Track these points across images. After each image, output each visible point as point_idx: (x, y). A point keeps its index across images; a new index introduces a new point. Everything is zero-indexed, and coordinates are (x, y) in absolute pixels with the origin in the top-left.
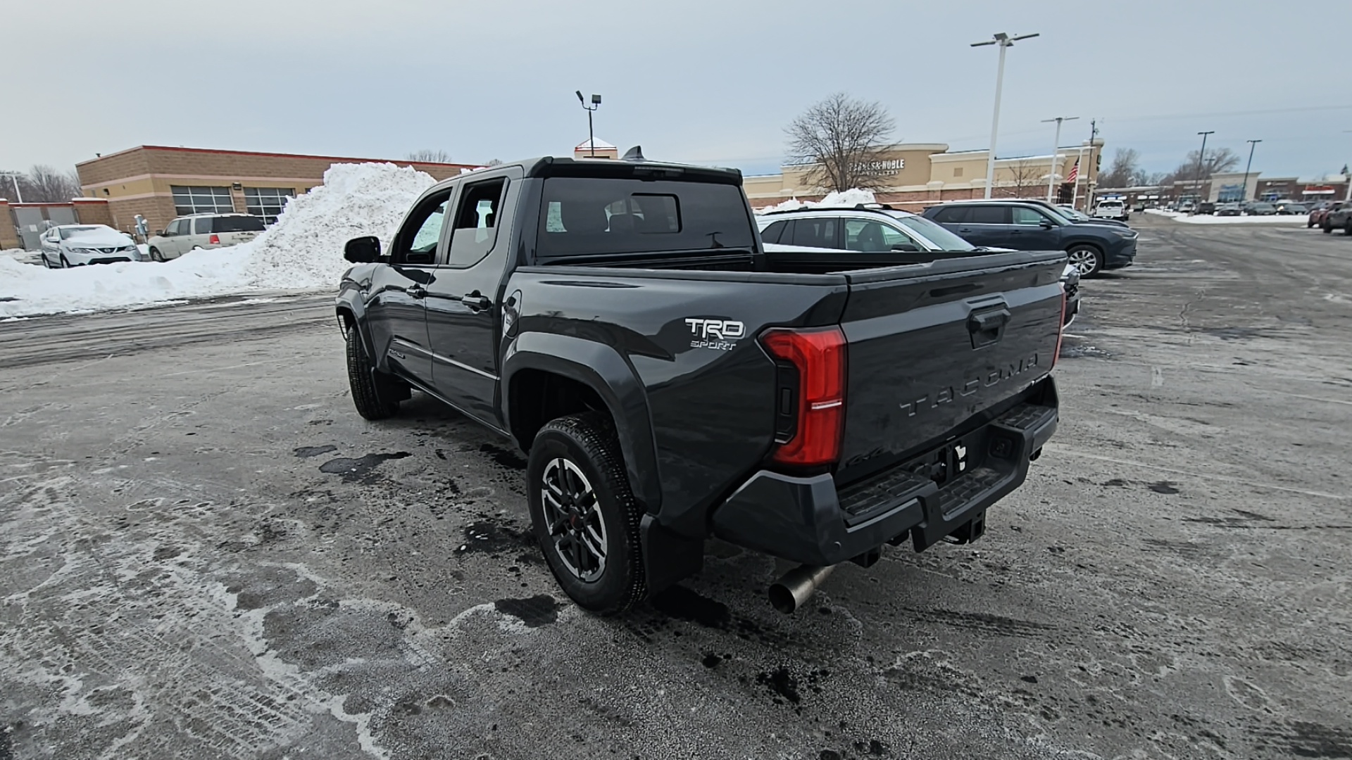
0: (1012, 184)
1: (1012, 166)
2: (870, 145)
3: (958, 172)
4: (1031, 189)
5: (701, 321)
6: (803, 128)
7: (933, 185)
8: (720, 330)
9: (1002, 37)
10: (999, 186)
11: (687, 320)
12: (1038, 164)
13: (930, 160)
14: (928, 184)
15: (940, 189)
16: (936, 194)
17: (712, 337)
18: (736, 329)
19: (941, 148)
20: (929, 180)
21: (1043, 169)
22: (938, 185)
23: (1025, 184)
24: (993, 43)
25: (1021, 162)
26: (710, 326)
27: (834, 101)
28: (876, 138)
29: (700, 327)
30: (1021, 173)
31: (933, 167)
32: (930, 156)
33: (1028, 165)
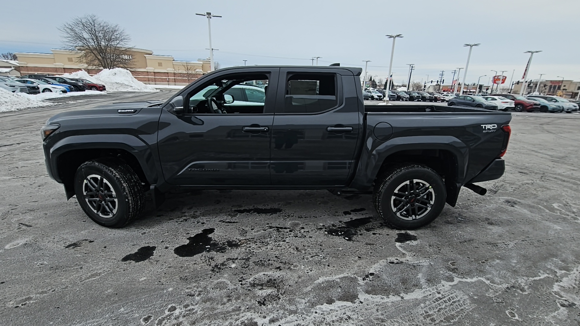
0: (185, 72)
1: (184, 64)
2: (118, 46)
3: (160, 64)
4: (193, 75)
5: (485, 125)
6: (72, 30)
7: (149, 69)
8: (491, 127)
9: (209, 14)
10: (180, 72)
11: (482, 126)
12: (194, 65)
13: (145, 57)
14: (147, 68)
15: (153, 71)
16: (151, 74)
17: (489, 129)
18: (495, 126)
19: (151, 53)
20: (147, 67)
21: (196, 67)
22: (151, 69)
23: (190, 73)
24: (205, 15)
25: (187, 63)
26: (488, 126)
27: (89, 18)
28: (121, 43)
29: (485, 127)
30: (187, 68)
31: (148, 61)
32: (145, 55)
33: (190, 65)
